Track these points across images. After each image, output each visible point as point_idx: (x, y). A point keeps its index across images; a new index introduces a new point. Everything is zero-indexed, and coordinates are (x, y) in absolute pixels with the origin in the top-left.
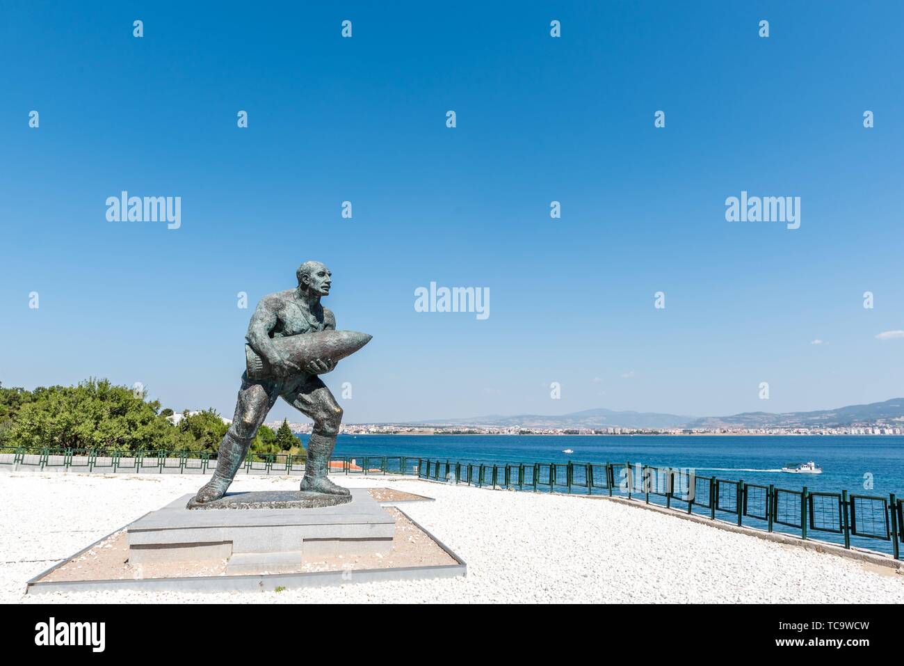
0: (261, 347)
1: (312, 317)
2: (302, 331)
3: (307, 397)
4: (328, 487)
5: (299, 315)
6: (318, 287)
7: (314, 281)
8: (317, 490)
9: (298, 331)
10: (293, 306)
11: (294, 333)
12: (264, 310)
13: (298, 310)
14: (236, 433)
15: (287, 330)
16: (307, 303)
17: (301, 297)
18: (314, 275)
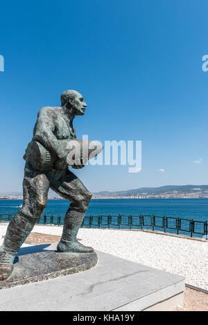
0: (52, 145)
1: (71, 129)
2: (67, 137)
3: (69, 185)
4: (81, 248)
5: (66, 125)
6: (79, 108)
7: (78, 103)
8: (73, 250)
9: (65, 137)
10: (62, 118)
11: (63, 138)
12: (47, 117)
13: (65, 122)
14: (29, 213)
15: (59, 135)
16: (69, 118)
17: (65, 113)
18: (77, 99)
